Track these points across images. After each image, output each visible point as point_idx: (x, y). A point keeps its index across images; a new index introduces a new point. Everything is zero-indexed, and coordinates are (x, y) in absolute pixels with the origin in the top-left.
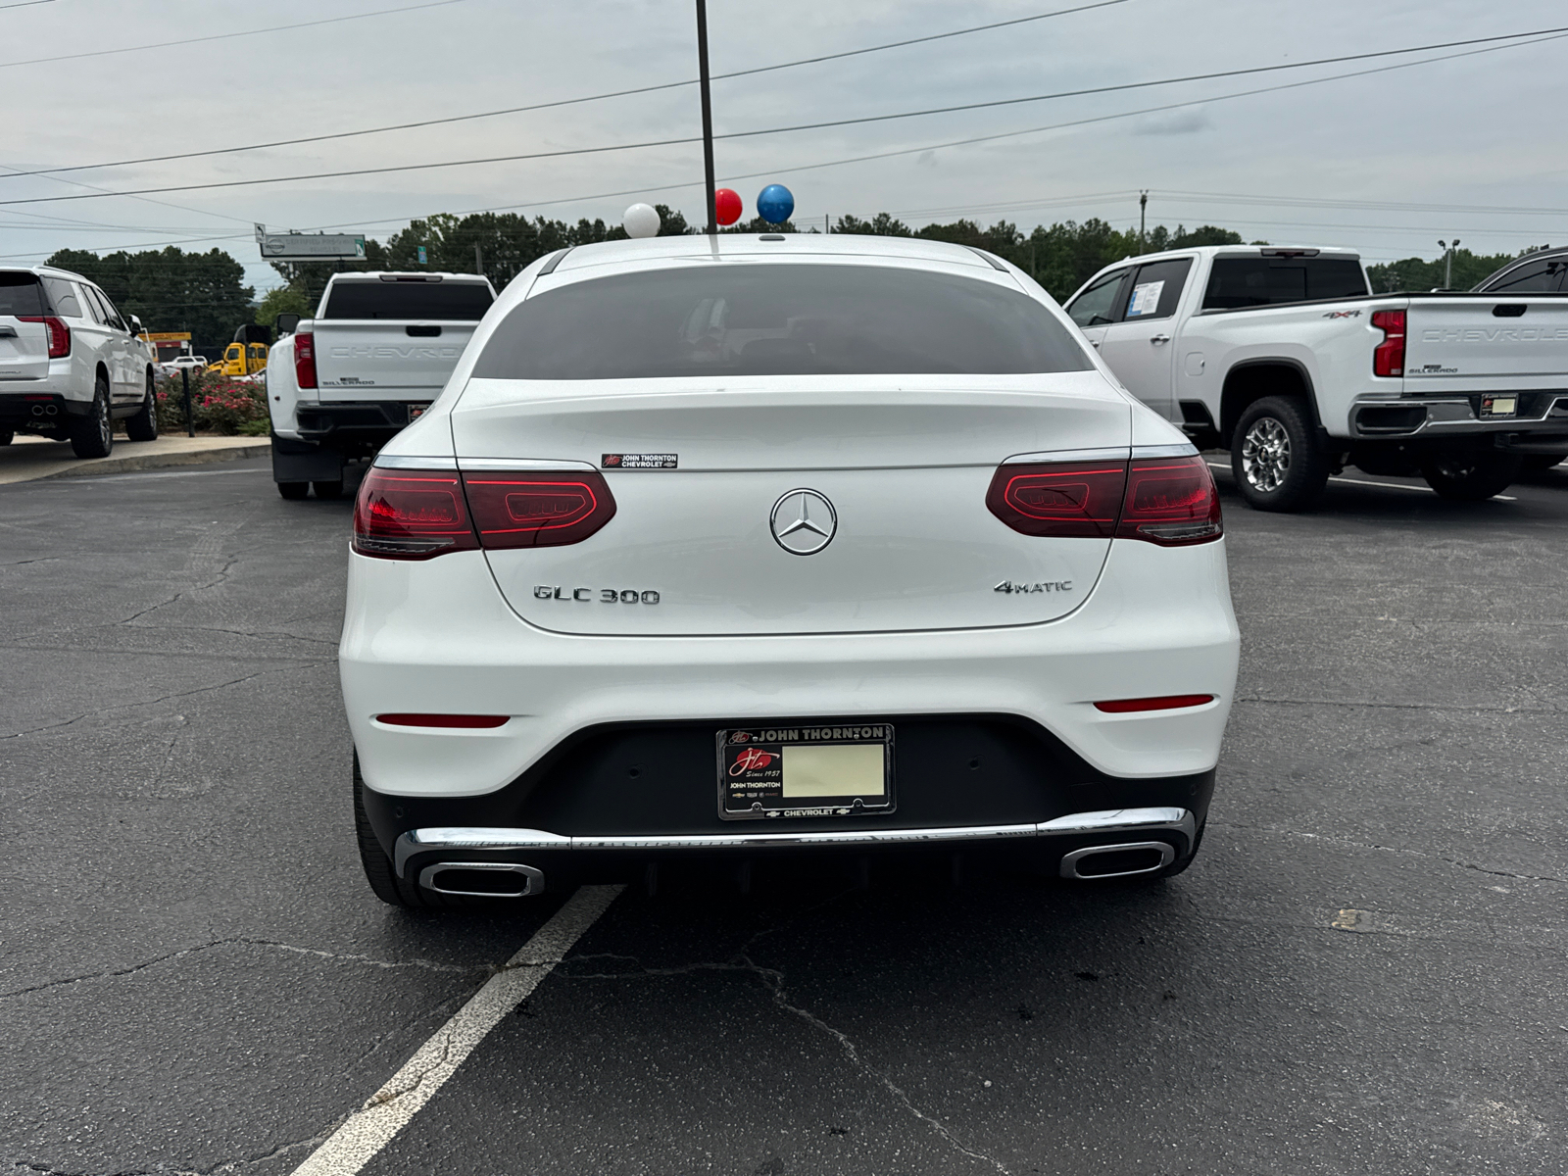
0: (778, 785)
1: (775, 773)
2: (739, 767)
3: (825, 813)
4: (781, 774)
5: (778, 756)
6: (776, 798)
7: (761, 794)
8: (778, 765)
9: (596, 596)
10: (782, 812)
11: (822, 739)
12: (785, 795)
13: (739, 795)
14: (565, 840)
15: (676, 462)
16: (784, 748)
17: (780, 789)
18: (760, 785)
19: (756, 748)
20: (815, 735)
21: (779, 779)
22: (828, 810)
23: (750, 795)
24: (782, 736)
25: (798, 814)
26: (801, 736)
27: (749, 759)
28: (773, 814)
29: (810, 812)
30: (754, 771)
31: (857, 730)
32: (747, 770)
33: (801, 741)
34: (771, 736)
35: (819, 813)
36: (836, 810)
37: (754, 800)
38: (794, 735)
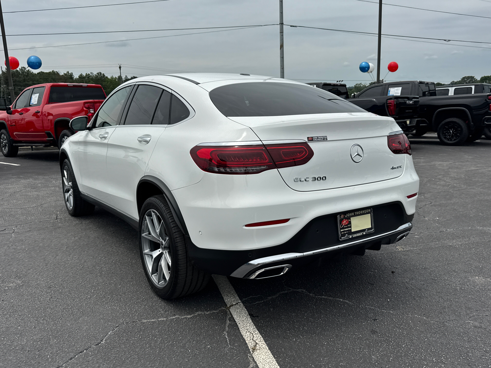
0: (350, 228)
1: (350, 225)
2: (342, 225)
4: (351, 225)
5: (350, 220)
6: (350, 233)
7: (347, 232)
8: (350, 223)
9: (310, 180)
10: (352, 236)
11: (359, 214)
12: (352, 231)
13: (343, 233)
14: (302, 254)
15: (327, 138)
16: (351, 218)
17: (351, 230)
18: (347, 229)
19: (346, 219)
20: (357, 213)
21: (351, 227)
22: (361, 234)
23: (345, 232)
24: (351, 215)
25: (355, 236)
26: (354, 214)
27: (344, 222)
28: (351, 237)
29: (358, 235)
30: (346, 225)
31: (365, 210)
32: (344, 225)
33: (355, 216)
34: (348, 215)
35: (360, 235)
36: (363, 233)
37: (346, 234)
38: (353, 214)
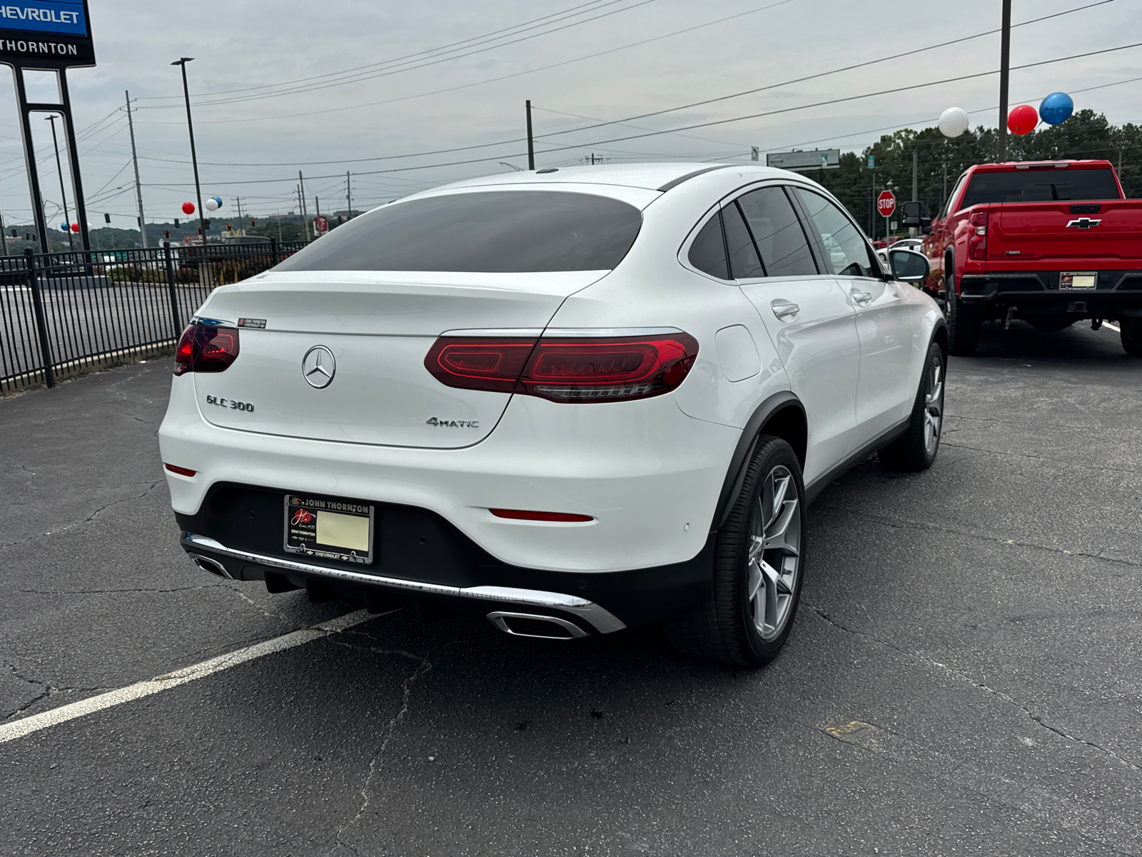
0: (314, 535)
1: (313, 527)
2: (295, 521)
3: (336, 557)
4: (315, 528)
5: (315, 516)
6: (312, 543)
7: (306, 539)
8: (314, 522)
9: (228, 404)
10: (314, 552)
11: (337, 509)
12: (318, 542)
13: (295, 537)
14: (225, 548)
15: (265, 325)
16: (318, 512)
17: (315, 538)
18: (305, 533)
19: (305, 510)
20: (334, 506)
21: (314, 531)
22: (336, 556)
23: (302, 539)
24: (317, 504)
25: (321, 555)
26: (326, 505)
27: (301, 515)
28: (310, 553)
29: (329, 555)
30: (303, 524)
31: (355, 506)
32: (299, 522)
33: (326, 509)
34: (311, 503)
35: (332, 556)
36: (341, 556)
37: (303, 542)
38: (323, 504)
